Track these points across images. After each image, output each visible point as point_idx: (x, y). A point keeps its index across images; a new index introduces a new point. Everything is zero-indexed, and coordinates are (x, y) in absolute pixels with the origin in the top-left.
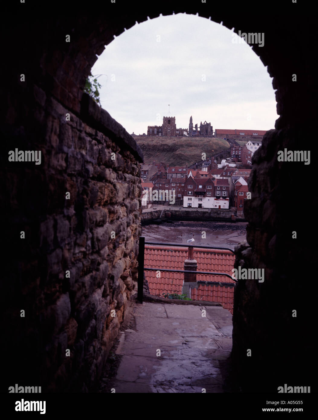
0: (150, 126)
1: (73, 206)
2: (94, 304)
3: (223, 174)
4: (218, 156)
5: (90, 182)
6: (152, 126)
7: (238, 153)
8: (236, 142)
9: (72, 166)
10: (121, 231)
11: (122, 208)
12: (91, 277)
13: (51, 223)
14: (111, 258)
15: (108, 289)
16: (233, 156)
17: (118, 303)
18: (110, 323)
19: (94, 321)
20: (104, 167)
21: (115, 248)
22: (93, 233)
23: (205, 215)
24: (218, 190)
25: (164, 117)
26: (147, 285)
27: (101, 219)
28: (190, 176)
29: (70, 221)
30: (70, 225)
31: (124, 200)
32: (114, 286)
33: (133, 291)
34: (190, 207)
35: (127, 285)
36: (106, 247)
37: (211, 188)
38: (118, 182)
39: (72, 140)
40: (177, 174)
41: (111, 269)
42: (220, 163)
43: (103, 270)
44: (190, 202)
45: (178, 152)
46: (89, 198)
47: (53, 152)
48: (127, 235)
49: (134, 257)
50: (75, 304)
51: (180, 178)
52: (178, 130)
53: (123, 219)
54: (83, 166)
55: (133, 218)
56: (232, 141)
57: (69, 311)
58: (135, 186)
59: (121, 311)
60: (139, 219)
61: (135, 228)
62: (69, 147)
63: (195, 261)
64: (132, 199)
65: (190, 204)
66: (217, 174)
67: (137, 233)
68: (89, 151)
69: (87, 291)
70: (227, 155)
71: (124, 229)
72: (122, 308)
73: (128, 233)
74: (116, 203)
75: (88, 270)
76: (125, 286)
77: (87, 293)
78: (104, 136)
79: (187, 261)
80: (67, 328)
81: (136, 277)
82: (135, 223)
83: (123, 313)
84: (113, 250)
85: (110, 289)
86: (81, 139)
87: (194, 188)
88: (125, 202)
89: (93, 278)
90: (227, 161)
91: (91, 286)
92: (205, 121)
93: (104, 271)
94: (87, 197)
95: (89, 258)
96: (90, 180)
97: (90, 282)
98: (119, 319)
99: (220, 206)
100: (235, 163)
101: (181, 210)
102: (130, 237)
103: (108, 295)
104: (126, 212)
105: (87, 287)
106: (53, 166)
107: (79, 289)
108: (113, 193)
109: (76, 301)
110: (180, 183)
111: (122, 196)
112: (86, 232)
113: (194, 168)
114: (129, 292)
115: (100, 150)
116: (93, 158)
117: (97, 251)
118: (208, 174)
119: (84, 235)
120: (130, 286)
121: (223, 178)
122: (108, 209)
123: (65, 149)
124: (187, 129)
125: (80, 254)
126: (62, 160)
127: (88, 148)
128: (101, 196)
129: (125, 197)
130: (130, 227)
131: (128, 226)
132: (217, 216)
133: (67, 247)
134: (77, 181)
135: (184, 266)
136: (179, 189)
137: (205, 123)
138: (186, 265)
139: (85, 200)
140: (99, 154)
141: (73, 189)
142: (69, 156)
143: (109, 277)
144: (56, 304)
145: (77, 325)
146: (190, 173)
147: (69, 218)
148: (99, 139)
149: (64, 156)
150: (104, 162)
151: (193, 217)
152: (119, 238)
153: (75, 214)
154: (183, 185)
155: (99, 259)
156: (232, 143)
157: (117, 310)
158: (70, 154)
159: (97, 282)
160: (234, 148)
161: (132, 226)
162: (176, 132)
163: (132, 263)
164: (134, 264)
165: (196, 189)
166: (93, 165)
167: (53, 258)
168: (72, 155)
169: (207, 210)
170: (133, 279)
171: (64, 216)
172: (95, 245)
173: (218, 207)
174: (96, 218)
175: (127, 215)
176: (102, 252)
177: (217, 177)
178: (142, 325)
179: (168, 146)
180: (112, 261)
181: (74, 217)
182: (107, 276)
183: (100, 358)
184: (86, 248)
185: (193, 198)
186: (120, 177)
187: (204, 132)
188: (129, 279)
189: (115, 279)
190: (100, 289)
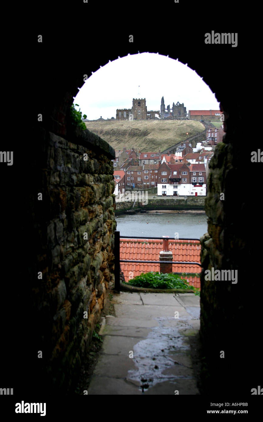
0: (119, 109)
1: (64, 211)
2: (81, 290)
3: (198, 158)
4: (193, 140)
5: (75, 189)
6: (121, 109)
7: (214, 136)
8: (211, 124)
9: (63, 180)
10: (99, 227)
11: (99, 206)
12: (79, 267)
13: (52, 226)
14: (91, 252)
15: (91, 278)
16: (208, 139)
17: (98, 292)
18: (93, 309)
19: (81, 304)
20: (84, 174)
21: (94, 242)
22: (78, 231)
23: (181, 203)
24: (194, 176)
25: (134, 99)
26: (123, 276)
27: (84, 218)
28: (164, 162)
29: (63, 224)
30: (64, 226)
31: (100, 199)
32: (95, 277)
33: (110, 282)
34: (164, 195)
35: (105, 276)
36: (88, 242)
37: (186, 174)
38: (95, 184)
39: (63, 159)
40: (150, 160)
41: (92, 261)
42: (195, 147)
43: (86, 262)
44: (164, 190)
45: (149, 137)
46: (75, 202)
47: (52, 172)
48: (104, 230)
49: (111, 250)
50: (69, 288)
51: (153, 164)
52: (149, 113)
53: (100, 217)
54: (70, 177)
55: (108, 214)
56: (207, 122)
57: (65, 293)
58: (109, 185)
59: (101, 300)
60: (113, 214)
61: (110, 223)
62: (61, 166)
63: (170, 253)
64: (107, 197)
65: (164, 192)
66: (192, 159)
67: (112, 228)
68: (73, 164)
69: (76, 279)
70: (202, 138)
71: (101, 225)
72: (102, 297)
73: (105, 228)
74: (94, 203)
75: (76, 261)
76: (104, 277)
77: (76, 280)
78: (83, 148)
79: (162, 252)
80: (64, 307)
81: (112, 269)
82: (110, 219)
83: (103, 301)
84: (93, 244)
85: (92, 279)
86: (68, 156)
87: (168, 175)
88: (101, 201)
89: (80, 269)
90: (202, 145)
91: (79, 275)
92: (178, 102)
93: (88, 263)
94: (73, 202)
95: (76, 252)
96: (75, 188)
97: (78, 271)
98: (100, 306)
99: (196, 193)
100: (211, 147)
101: (155, 199)
102: (107, 232)
103: (91, 284)
104: (103, 210)
105: (76, 276)
106: (52, 183)
107: (71, 276)
108: (92, 195)
109: (69, 286)
110: (153, 170)
111: (99, 196)
112: (74, 231)
113: (167, 153)
114: (107, 283)
115: (81, 160)
116: (76, 169)
117: (81, 246)
118: (182, 159)
119: (73, 234)
120: (108, 277)
121: (199, 163)
122: (87, 209)
123: (59, 168)
124: (159, 111)
125: (70, 249)
126: (57, 176)
127: (72, 162)
128: (83, 199)
129: (101, 196)
130: (106, 223)
131: (104, 222)
132: (194, 204)
133: (63, 244)
134: (66, 190)
135: (160, 258)
136: (153, 177)
137: (178, 104)
138: (161, 256)
139: (72, 204)
140: (81, 164)
141: (65, 198)
142: (61, 172)
143: (91, 268)
144: (57, 287)
145: (71, 305)
146: (164, 159)
147: (62, 221)
148: (80, 151)
149: (58, 173)
150: (84, 169)
151: (168, 206)
152: (97, 233)
153: (67, 218)
154: (156, 172)
155: (83, 252)
156: (207, 125)
157: (98, 298)
158: (62, 171)
159: (83, 271)
160: (209, 130)
161: (108, 222)
162: (147, 115)
163: (109, 256)
164: (110, 257)
165: (171, 176)
166: (76, 175)
167: (55, 253)
168: (63, 171)
169: (183, 198)
170: (110, 271)
171: (60, 220)
172: (80, 241)
173: (194, 194)
174: (80, 218)
175: (104, 212)
176: (85, 247)
177: (193, 162)
178: (121, 312)
179: (139, 130)
180: (92, 254)
181: (65, 220)
182: (90, 267)
183: (87, 336)
184: (74, 244)
185: (167, 185)
186: (96, 179)
187: (177, 113)
188: (107, 271)
189: (96, 270)
190: (85, 278)
